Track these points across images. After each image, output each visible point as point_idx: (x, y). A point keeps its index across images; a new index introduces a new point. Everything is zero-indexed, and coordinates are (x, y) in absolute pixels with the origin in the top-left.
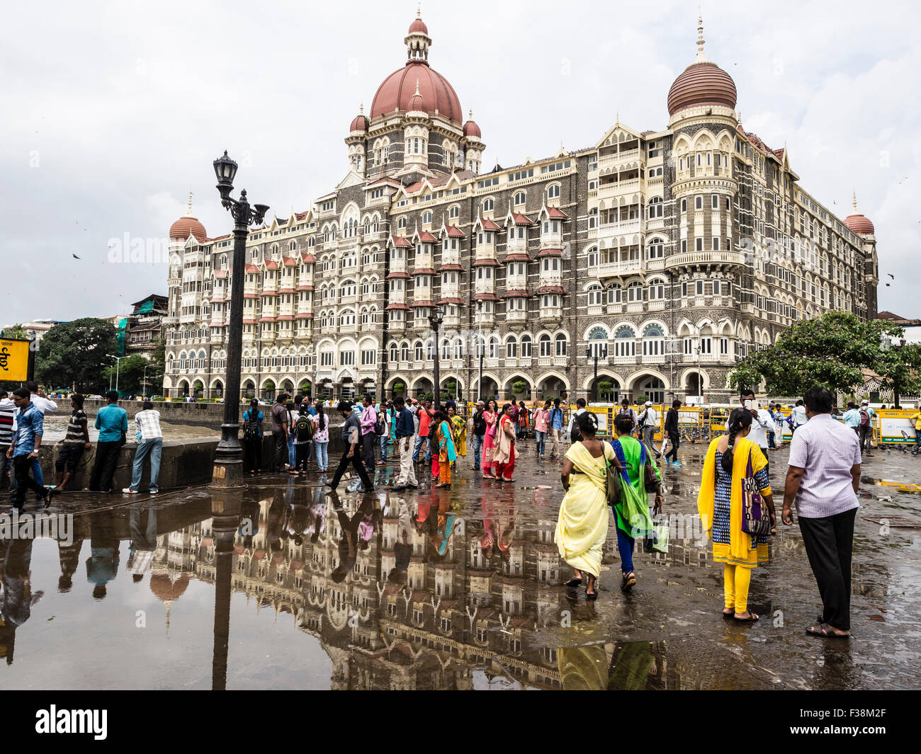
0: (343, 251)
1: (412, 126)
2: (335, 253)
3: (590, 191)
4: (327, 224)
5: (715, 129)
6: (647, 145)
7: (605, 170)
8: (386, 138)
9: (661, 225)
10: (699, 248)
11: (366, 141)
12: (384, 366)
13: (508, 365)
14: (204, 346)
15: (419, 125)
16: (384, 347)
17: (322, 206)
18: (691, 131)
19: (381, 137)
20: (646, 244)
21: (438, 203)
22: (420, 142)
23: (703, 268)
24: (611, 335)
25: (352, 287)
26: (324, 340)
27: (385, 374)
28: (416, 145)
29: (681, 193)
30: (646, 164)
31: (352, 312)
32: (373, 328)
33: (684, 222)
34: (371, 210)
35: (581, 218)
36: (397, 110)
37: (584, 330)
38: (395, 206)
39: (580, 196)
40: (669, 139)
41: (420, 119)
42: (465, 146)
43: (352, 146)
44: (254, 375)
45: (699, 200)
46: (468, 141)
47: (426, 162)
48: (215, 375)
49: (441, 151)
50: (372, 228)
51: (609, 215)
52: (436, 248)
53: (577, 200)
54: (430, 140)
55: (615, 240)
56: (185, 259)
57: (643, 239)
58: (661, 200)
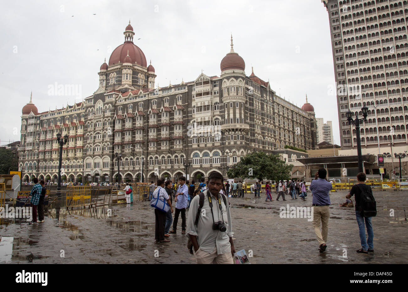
0: (96, 120)
1: (125, 69)
2: (93, 121)
3: (193, 99)
4: (89, 109)
5: (237, 78)
6: (213, 82)
7: (198, 91)
8: (115, 73)
9: (218, 113)
10: (232, 123)
11: (107, 74)
12: (113, 169)
13: (162, 168)
14: (36, 160)
15: (128, 68)
16: (112, 161)
17: (87, 102)
18: (228, 78)
19: (113, 73)
20: (213, 120)
21: (135, 101)
22: (129, 75)
23: (233, 130)
24: (201, 156)
25: (100, 135)
26: (87, 158)
27: (113, 172)
28: (127, 77)
29: (226, 101)
30: (213, 89)
31: (99, 146)
32: (108, 152)
33: (226, 112)
34: (108, 103)
35: (189, 109)
36: (119, 62)
37: (191, 154)
38: (118, 102)
39: (189, 101)
40: (221, 81)
41: (128, 66)
42: (148, 75)
43: (101, 76)
45: (231, 104)
46: (150, 73)
47: (131, 83)
48: (40, 173)
49: (137, 78)
50: (108, 111)
51: (200, 109)
52: (134, 119)
53: (188, 102)
54: (133, 74)
55: (202, 118)
56: (29, 122)
57: (212, 118)
58: (218, 103)
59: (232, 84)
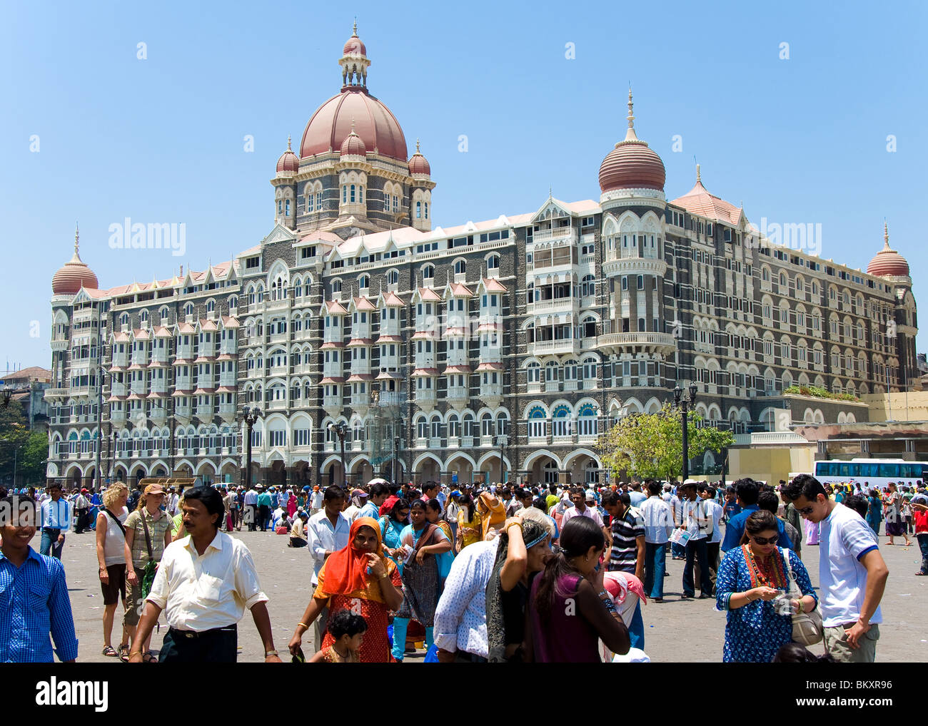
0: (272, 316)
1: (348, 171)
2: (262, 318)
3: (527, 264)
4: (252, 283)
5: (640, 211)
6: (578, 221)
7: (540, 246)
8: (318, 181)
9: (593, 304)
11: (296, 184)
12: (320, 448)
15: (356, 170)
16: (319, 426)
17: (246, 263)
18: (618, 211)
19: (313, 181)
20: (580, 322)
21: (376, 267)
22: (357, 191)
23: (629, 349)
25: (282, 357)
27: (320, 458)
28: (353, 193)
29: (611, 273)
30: (579, 240)
31: (282, 385)
32: (307, 406)
33: (613, 303)
34: (301, 271)
35: (520, 292)
37: (524, 408)
38: (329, 267)
39: (519, 269)
40: (599, 217)
41: (356, 164)
42: (411, 185)
43: (279, 189)
44: (166, 460)
45: (624, 280)
46: (415, 179)
47: (365, 211)
49: (382, 196)
50: (303, 291)
51: (545, 291)
52: (374, 317)
53: (516, 274)
54: (369, 185)
55: (550, 317)
56: (75, 317)
57: (576, 318)
58: (593, 278)
59: (628, 229)
